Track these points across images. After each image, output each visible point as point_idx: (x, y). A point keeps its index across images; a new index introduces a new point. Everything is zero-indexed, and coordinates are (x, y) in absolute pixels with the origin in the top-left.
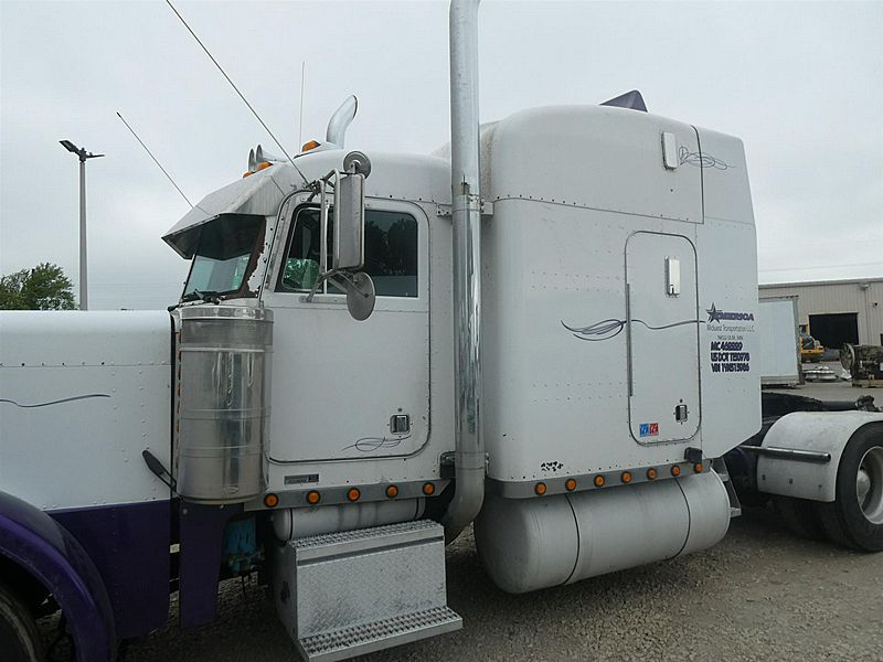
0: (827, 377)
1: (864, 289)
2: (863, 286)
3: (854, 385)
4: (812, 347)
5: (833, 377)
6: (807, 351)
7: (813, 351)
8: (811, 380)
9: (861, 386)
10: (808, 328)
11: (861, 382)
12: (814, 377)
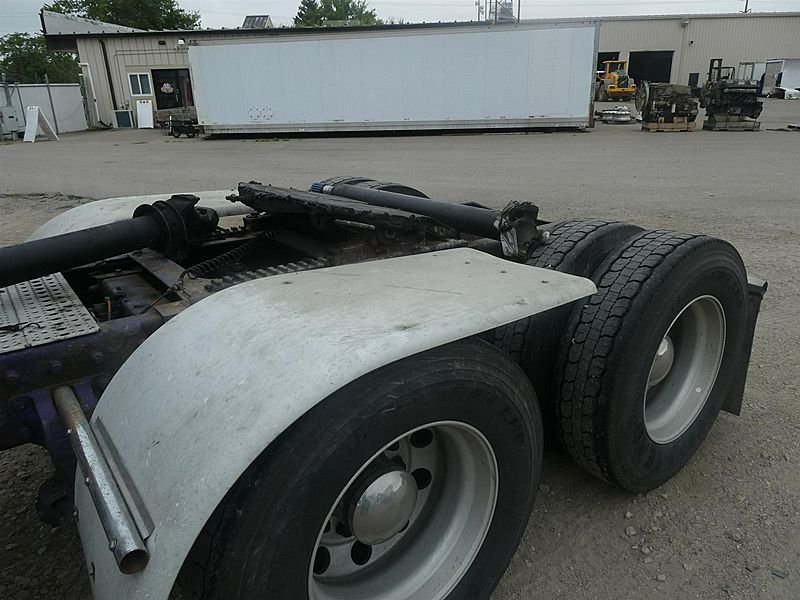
0: (623, 119)
1: (684, 26)
2: (683, 22)
3: (643, 128)
4: (626, 85)
5: (628, 118)
6: (620, 90)
7: (626, 89)
8: (605, 122)
9: (649, 130)
10: (627, 66)
11: (650, 125)
12: (610, 118)
